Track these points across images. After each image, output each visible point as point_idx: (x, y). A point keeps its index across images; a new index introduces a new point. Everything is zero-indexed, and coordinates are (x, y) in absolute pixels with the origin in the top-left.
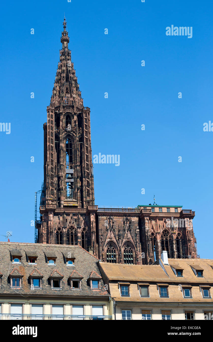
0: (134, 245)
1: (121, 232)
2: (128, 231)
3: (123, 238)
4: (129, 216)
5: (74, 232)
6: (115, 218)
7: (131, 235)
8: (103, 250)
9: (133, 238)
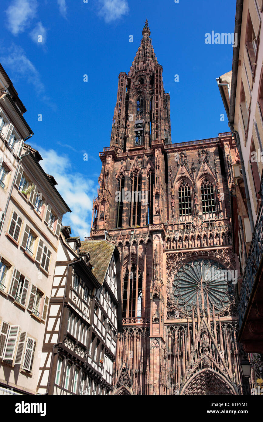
0: (213, 176)
1: (196, 166)
2: (204, 163)
3: (199, 171)
4: (206, 147)
5: (138, 175)
6: (187, 153)
7: (209, 167)
8: (172, 187)
9: (211, 170)
